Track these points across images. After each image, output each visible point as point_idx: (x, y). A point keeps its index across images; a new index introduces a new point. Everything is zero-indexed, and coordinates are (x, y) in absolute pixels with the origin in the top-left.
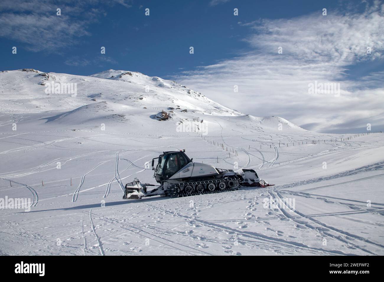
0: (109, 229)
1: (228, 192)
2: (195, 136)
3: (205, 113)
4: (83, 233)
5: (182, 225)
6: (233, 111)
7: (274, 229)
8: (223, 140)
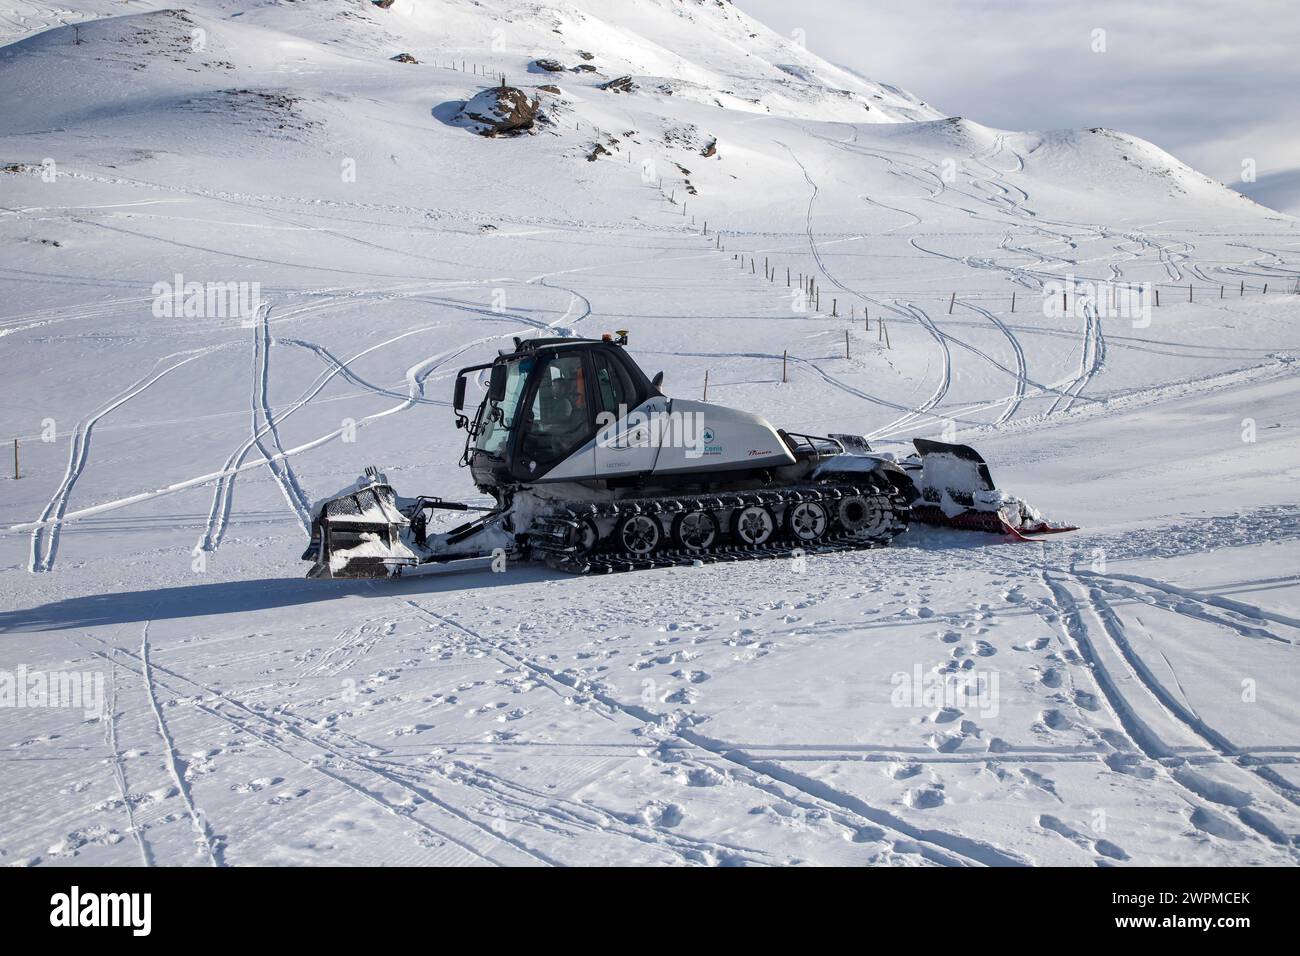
0: (261, 777)
1: (836, 555)
2: (671, 229)
3: (730, 103)
4: (126, 807)
5: (621, 769)
6: (875, 90)
7: (1077, 825)
8: (817, 257)
